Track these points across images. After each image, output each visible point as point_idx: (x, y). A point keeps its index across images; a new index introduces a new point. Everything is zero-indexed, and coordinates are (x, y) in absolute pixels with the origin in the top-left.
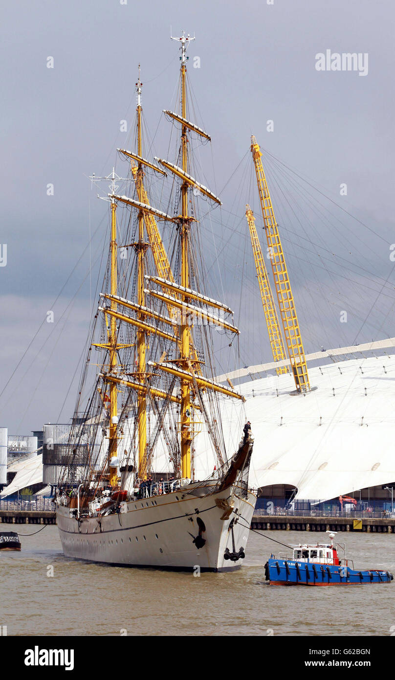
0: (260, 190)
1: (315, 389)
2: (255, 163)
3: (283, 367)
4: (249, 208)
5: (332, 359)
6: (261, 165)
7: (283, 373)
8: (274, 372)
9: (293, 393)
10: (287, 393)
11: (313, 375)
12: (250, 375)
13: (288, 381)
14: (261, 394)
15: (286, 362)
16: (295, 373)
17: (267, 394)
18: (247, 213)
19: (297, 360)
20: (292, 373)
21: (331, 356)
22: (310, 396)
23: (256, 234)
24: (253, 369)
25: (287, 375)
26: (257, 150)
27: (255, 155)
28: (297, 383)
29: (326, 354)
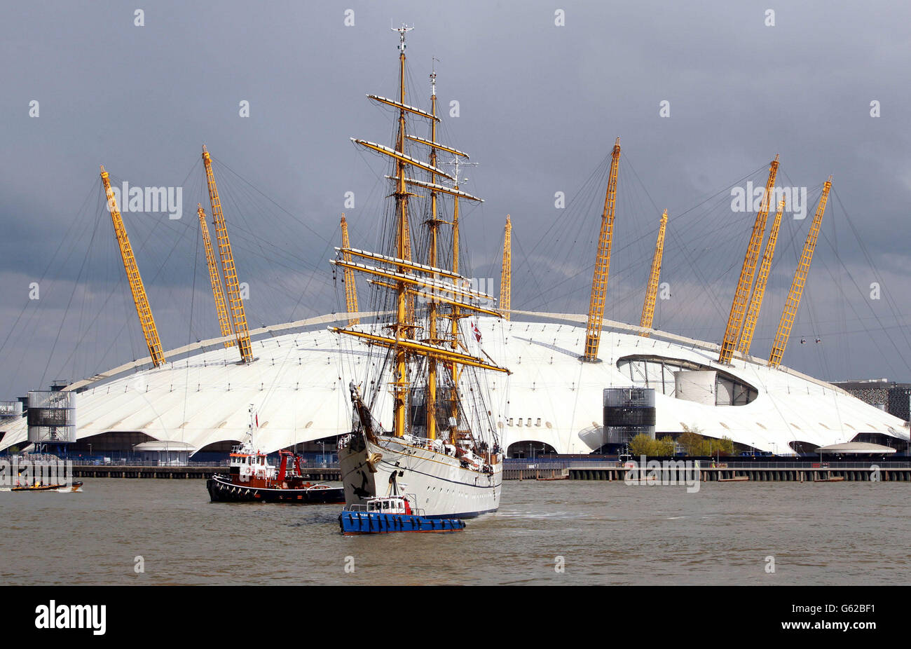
0: (210, 191)
1: (257, 359)
2: (206, 168)
3: (230, 341)
4: (200, 206)
5: (272, 334)
6: (211, 170)
7: (230, 346)
8: (222, 346)
9: (238, 363)
10: (234, 363)
11: (256, 348)
12: (202, 348)
13: (234, 353)
14: (212, 364)
15: (233, 337)
16: (240, 346)
17: (217, 364)
18: (198, 211)
19: (242, 335)
20: (238, 346)
21: (270, 332)
22: (253, 366)
23: (206, 228)
24: (205, 343)
25: (233, 348)
26: (207, 157)
27: (206, 161)
28: (242, 354)
29: (266, 330)
